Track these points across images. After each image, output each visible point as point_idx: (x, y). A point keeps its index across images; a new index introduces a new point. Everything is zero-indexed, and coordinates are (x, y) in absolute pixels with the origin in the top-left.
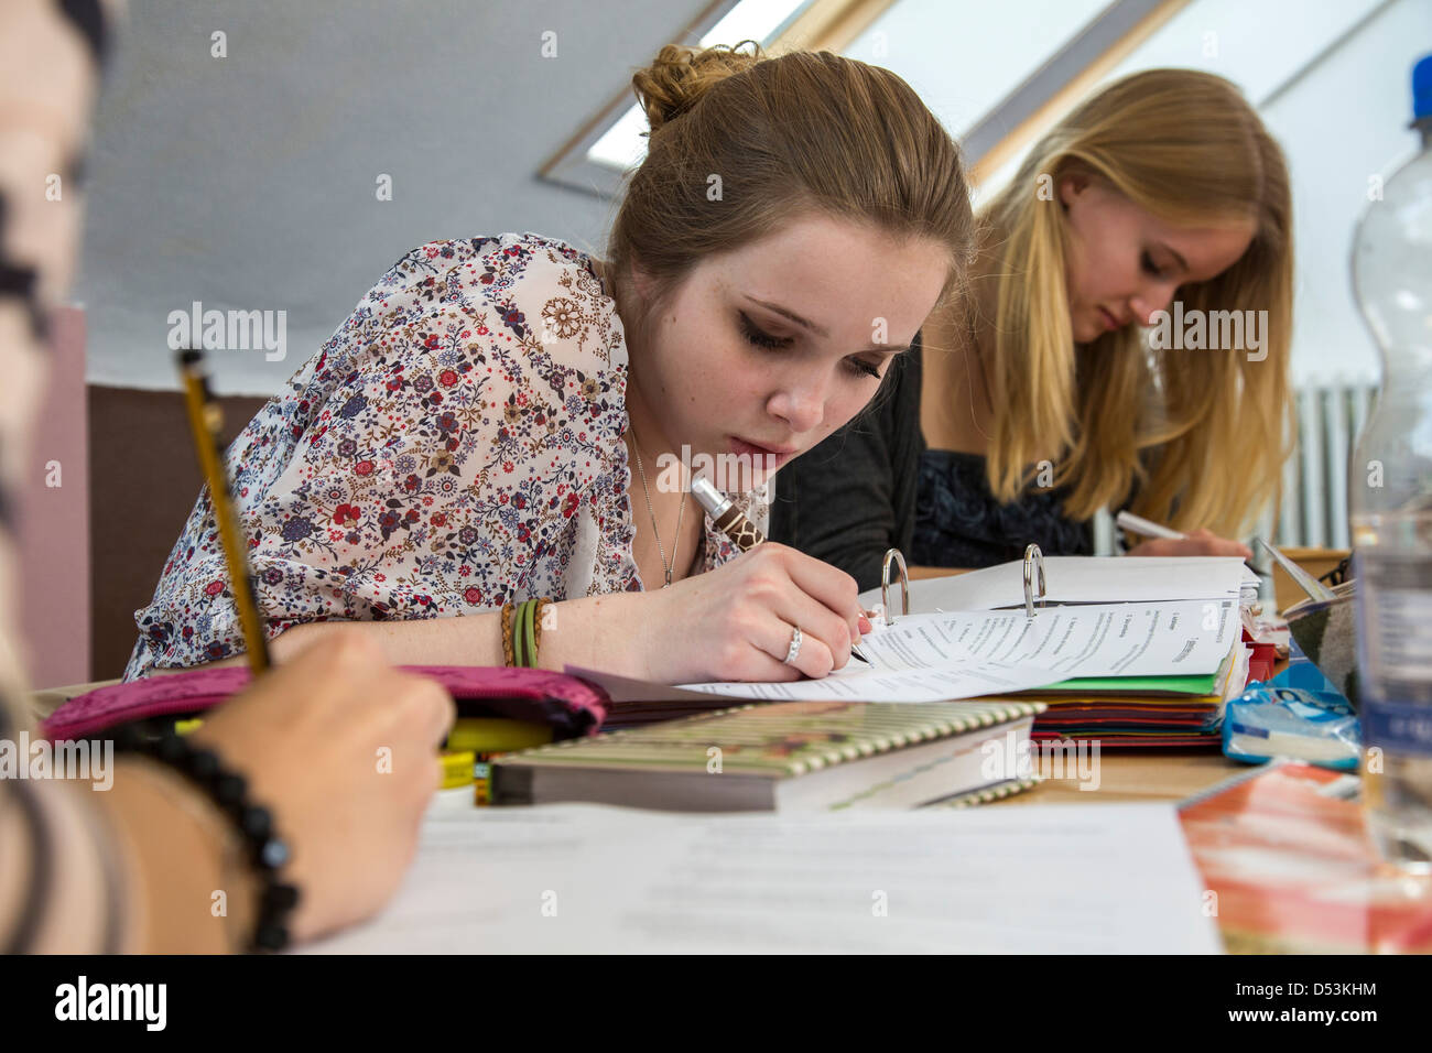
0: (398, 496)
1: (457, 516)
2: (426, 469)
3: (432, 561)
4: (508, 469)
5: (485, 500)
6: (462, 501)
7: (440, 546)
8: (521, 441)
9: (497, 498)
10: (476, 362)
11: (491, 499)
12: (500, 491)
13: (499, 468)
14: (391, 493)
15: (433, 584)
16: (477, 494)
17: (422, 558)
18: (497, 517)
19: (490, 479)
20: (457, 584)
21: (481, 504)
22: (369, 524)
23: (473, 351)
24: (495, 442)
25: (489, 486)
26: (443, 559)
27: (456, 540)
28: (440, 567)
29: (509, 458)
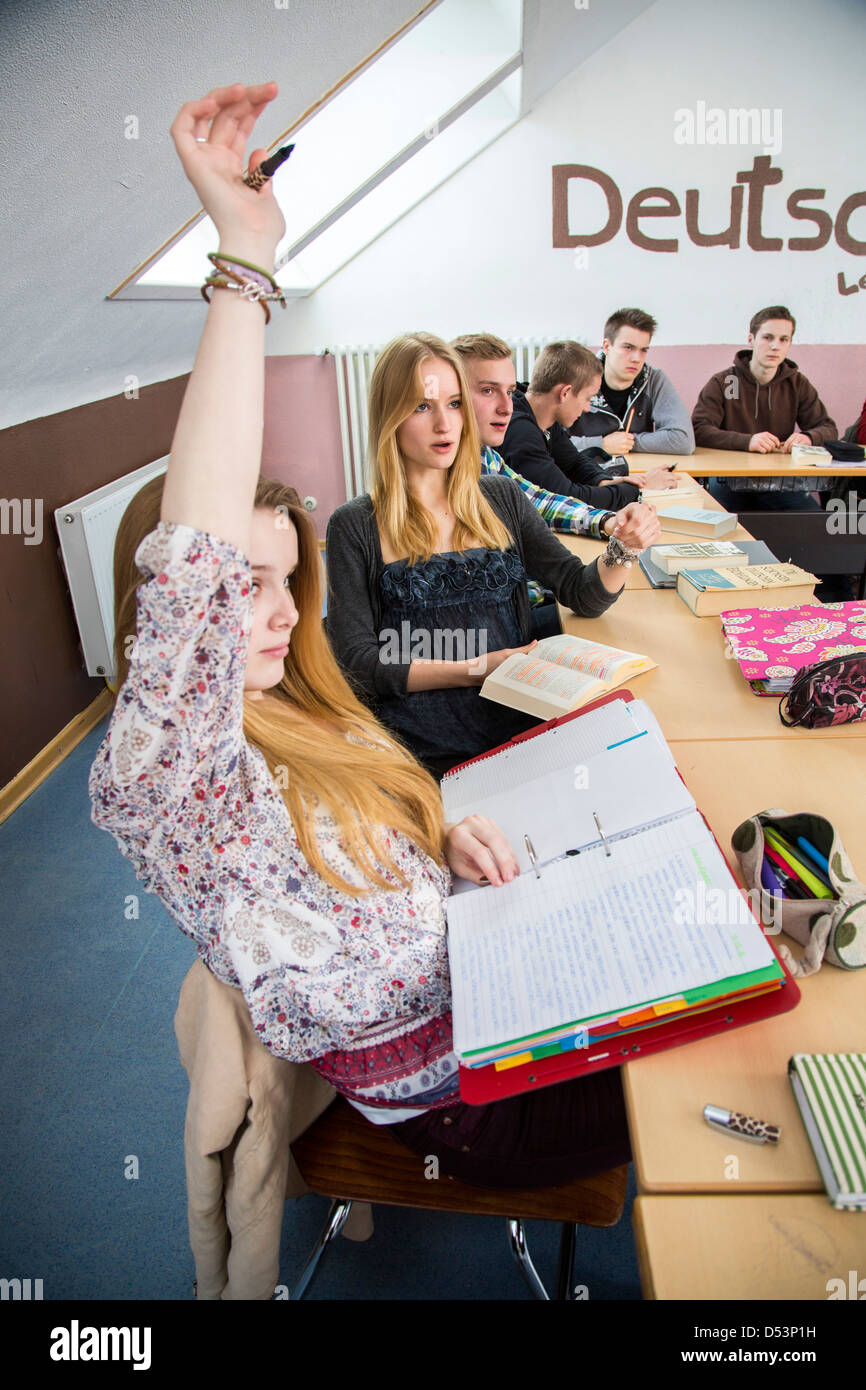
0: (222, 610)
1: (191, 622)
2: (209, 630)
3: (198, 589)
4: (162, 654)
5: (174, 635)
6: (190, 632)
7: (197, 601)
8: (155, 671)
9: (166, 637)
10: (186, 694)
11: (170, 636)
12: (165, 641)
13: (168, 655)
14: (226, 611)
15: (193, 576)
16: (181, 639)
17: (206, 588)
18: (163, 626)
19: (174, 648)
20: (175, 583)
21: (177, 633)
22: (234, 591)
23: (187, 701)
24: (174, 670)
25: (173, 644)
26: (191, 594)
27: (187, 608)
28: (191, 588)
29: (162, 661)
